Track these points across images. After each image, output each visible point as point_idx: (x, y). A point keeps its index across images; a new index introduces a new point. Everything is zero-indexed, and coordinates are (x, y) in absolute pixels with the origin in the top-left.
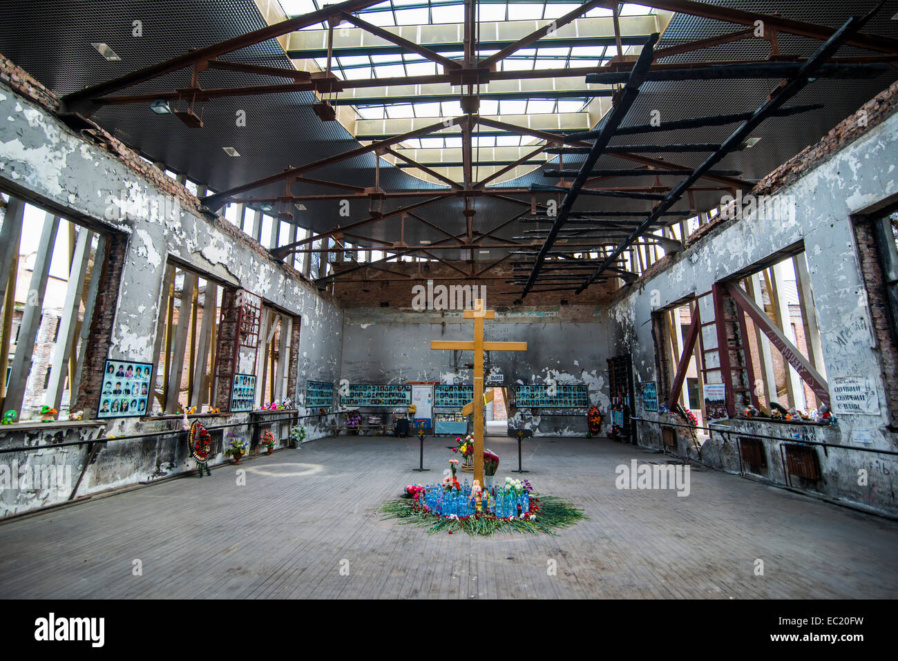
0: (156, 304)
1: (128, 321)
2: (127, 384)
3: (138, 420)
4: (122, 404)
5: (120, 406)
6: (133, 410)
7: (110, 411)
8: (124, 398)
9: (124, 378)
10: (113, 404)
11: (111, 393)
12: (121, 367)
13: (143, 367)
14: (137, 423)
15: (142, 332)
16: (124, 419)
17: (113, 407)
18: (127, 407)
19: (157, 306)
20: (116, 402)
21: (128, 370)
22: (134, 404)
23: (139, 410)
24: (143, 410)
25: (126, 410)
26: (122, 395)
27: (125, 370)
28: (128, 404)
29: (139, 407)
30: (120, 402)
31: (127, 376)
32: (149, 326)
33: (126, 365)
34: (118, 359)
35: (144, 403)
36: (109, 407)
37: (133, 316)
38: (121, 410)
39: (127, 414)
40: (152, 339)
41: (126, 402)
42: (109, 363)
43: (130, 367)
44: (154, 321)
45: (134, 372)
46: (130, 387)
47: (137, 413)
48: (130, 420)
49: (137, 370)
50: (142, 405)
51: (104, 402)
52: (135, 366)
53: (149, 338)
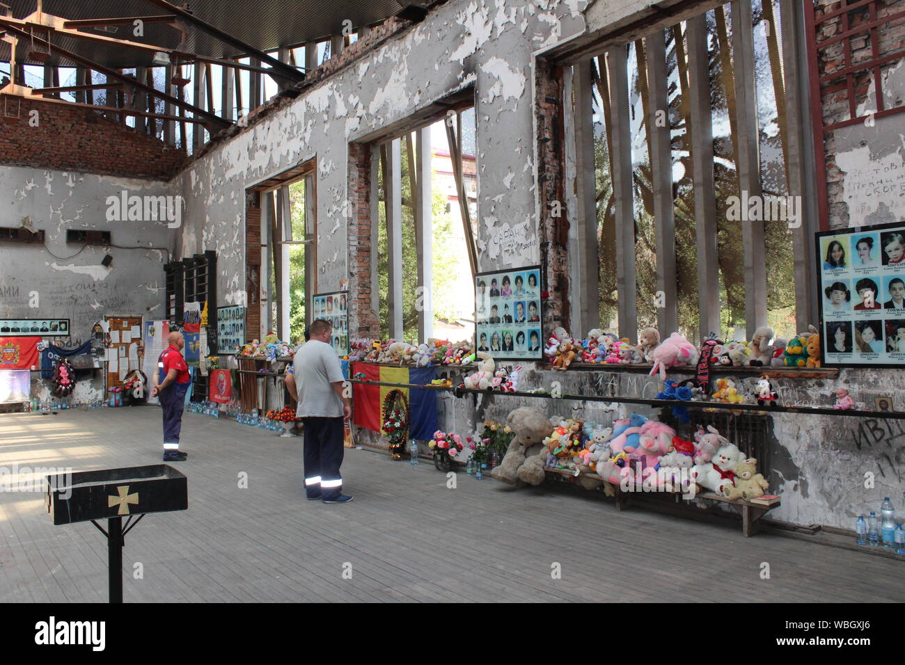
0: (529, 159)
1: (493, 209)
2: (506, 306)
3: (532, 366)
4: (504, 338)
5: (501, 343)
6: (521, 350)
7: (490, 349)
8: (505, 329)
9: (501, 297)
10: (492, 339)
11: (487, 323)
12: (494, 281)
13: (525, 275)
14: (532, 372)
15: (515, 218)
16: (510, 364)
17: (492, 343)
18: (512, 344)
19: (532, 160)
20: (496, 336)
21: (504, 283)
22: (521, 339)
23: (530, 349)
24: (537, 349)
25: (511, 349)
26: (501, 324)
27: (499, 286)
28: (512, 338)
29: (530, 343)
30: (500, 335)
31: (504, 294)
32: (525, 202)
33: (500, 277)
34: (489, 270)
35: (537, 336)
36: (488, 344)
37: (499, 198)
38: (504, 349)
39: (513, 355)
40: (533, 222)
41: (508, 336)
42: (478, 279)
43: (506, 279)
44: (531, 189)
45: (513, 286)
46: (511, 312)
47: (529, 355)
48: (521, 364)
49: (516, 282)
50: (534, 339)
51: (482, 337)
52: (512, 276)
53: (527, 222)
